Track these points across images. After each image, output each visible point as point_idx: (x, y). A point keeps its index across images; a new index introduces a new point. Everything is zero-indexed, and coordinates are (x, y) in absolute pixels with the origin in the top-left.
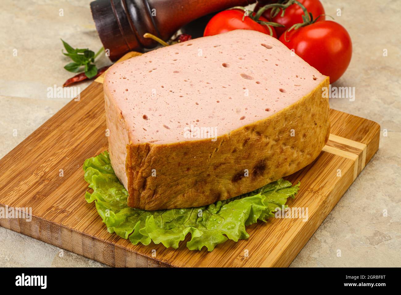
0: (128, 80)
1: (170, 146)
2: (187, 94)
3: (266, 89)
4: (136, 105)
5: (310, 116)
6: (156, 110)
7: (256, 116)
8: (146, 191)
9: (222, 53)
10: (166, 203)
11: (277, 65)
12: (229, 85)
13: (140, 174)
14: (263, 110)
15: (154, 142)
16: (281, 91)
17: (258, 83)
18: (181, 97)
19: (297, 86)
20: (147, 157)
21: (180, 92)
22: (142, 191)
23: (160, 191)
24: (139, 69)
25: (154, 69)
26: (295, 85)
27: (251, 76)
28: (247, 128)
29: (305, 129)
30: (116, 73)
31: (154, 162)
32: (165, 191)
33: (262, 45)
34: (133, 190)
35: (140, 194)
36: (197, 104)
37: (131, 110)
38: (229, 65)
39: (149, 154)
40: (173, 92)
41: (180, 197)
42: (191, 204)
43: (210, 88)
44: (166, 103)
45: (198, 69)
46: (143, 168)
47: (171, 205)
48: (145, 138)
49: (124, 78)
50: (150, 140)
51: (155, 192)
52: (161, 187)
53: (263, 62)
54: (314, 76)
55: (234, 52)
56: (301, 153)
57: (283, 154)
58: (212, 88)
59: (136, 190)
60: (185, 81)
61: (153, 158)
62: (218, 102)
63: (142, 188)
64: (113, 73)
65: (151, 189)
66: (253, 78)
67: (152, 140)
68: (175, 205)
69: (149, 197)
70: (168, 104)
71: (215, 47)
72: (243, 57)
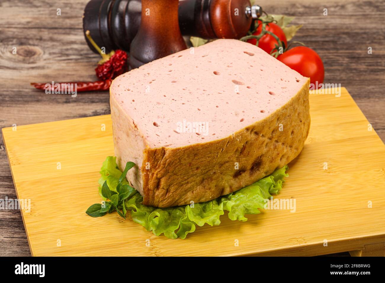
0: (132, 91)
1: (183, 148)
2: (188, 101)
3: (257, 93)
4: (145, 114)
5: (297, 114)
6: (164, 117)
7: (253, 118)
8: (160, 190)
9: (210, 62)
10: (177, 200)
11: (262, 70)
12: (224, 91)
13: (155, 175)
14: (259, 112)
15: (168, 146)
16: (270, 93)
17: (248, 87)
18: (183, 104)
19: (283, 88)
20: (163, 160)
21: (181, 100)
22: (156, 191)
23: (172, 189)
24: (139, 81)
25: (153, 81)
26: (282, 88)
27: (241, 81)
28: (247, 129)
29: (293, 126)
30: (120, 86)
31: (169, 164)
32: (177, 189)
33: (245, 52)
34: (149, 190)
35: (154, 193)
36: (199, 110)
37: (141, 118)
38: (219, 73)
39: (164, 157)
40: (175, 100)
41: (190, 194)
42: (199, 200)
43: (207, 95)
44: (171, 110)
45: (193, 78)
46: (158, 170)
47: (182, 201)
48: (160, 143)
49: (128, 90)
50: (165, 145)
51: (168, 191)
52: (174, 186)
53: (249, 68)
54: (296, 78)
55: (221, 60)
56: (289, 148)
57: (276, 150)
58: (209, 95)
59: (151, 190)
60: (184, 89)
61: (168, 161)
62: (217, 107)
63: (156, 188)
64: (117, 86)
65: (165, 188)
66: (243, 84)
67: (167, 144)
68: (186, 201)
69: (162, 195)
70: (173, 111)
71: (203, 57)
72: (230, 65)
